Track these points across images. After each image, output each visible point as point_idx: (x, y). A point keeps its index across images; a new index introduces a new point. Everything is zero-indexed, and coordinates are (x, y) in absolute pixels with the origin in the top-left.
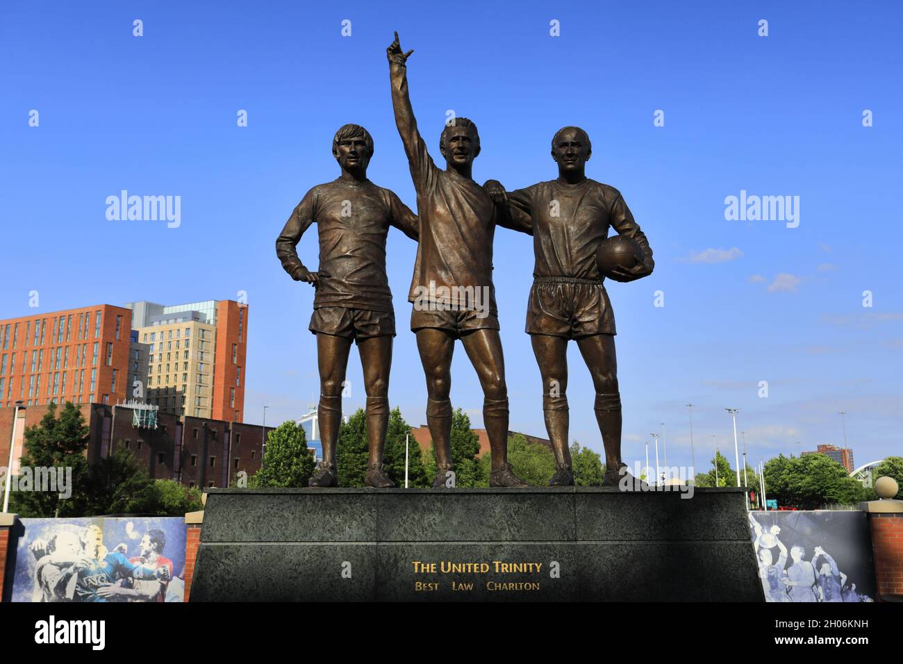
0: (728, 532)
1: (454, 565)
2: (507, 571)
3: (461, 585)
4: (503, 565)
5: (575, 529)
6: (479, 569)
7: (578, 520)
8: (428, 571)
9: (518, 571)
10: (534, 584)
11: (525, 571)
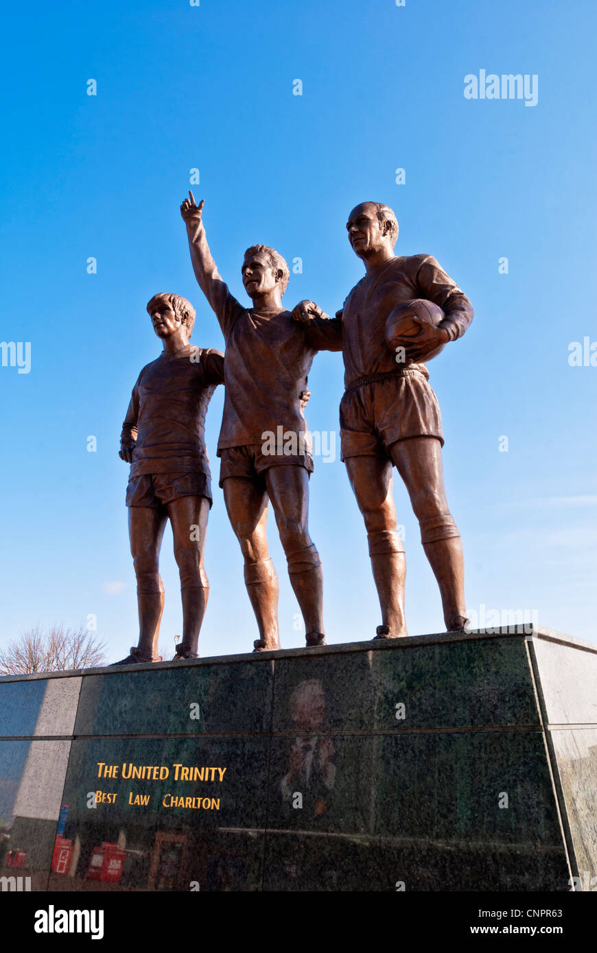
0: (497, 712)
1: (135, 768)
2: (187, 779)
3: (138, 796)
4: (183, 769)
5: (271, 713)
6: (158, 776)
7: (276, 699)
8: (110, 776)
9: (198, 777)
10: (213, 799)
11: (206, 779)
